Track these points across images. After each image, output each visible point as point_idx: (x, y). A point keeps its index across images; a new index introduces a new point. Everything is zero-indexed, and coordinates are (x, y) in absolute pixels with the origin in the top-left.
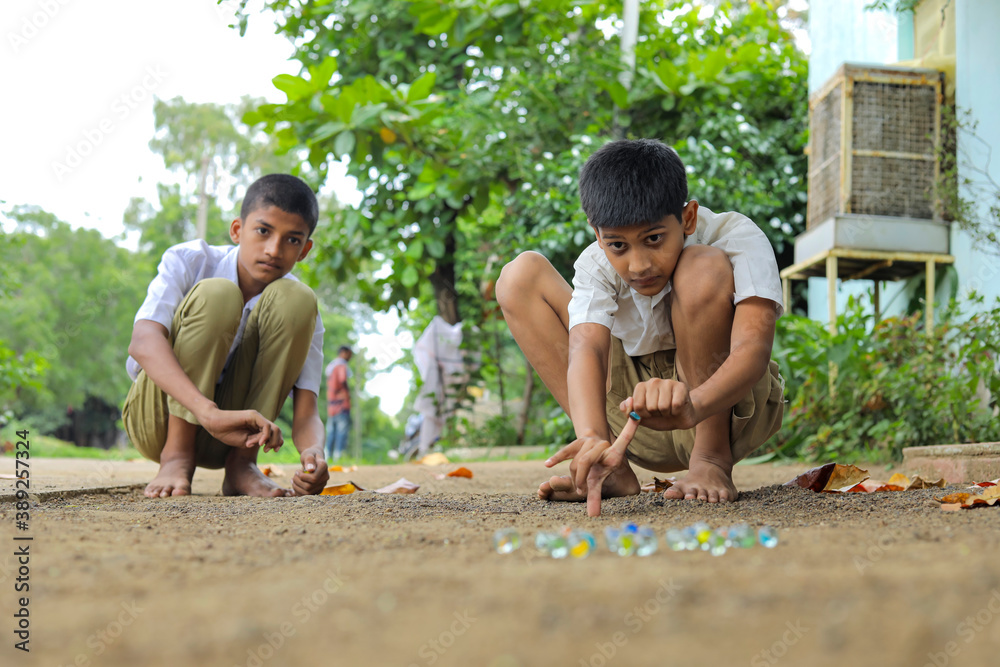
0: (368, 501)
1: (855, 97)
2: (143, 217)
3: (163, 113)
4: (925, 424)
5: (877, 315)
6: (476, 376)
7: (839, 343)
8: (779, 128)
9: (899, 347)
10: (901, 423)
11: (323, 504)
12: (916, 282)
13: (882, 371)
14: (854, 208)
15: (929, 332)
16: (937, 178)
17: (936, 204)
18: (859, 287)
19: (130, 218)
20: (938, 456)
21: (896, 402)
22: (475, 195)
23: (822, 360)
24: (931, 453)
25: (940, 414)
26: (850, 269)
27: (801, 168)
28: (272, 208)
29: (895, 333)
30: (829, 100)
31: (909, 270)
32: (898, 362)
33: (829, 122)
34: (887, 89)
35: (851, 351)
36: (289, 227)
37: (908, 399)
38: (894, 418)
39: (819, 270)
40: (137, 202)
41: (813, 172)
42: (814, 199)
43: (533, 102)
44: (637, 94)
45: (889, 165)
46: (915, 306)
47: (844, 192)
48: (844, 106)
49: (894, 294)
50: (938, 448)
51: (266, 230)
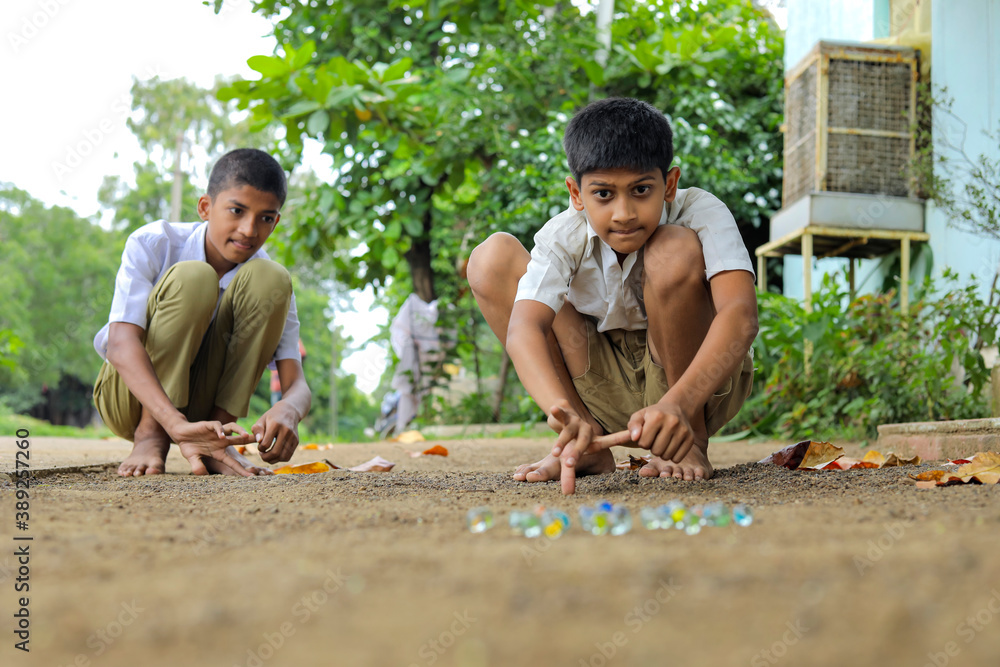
0: (342, 479)
1: (831, 75)
2: (119, 195)
3: (139, 94)
4: (900, 401)
5: (852, 292)
6: (452, 354)
7: (814, 321)
8: (754, 106)
9: (875, 325)
10: (876, 400)
11: (297, 482)
12: (891, 259)
13: (857, 347)
14: (830, 185)
15: (904, 309)
16: (912, 155)
17: (912, 181)
18: (834, 265)
19: (104, 196)
20: (913, 433)
21: (871, 379)
22: (449, 174)
23: (798, 338)
24: (906, 430)
25: (914, 392)
26: (826, 246)
27: (777, 144)
28: (246, 188)
29: (870, 311)
30: (805, 77)
31: (884, 248)
32: (872, 340)
33: (805, 99)
34: (863, 67)
35: (826, 329)
36: (263, 207)
37: (883, 376)
38: (869, 395)
39: (794, 248)
40: (111, 182)
41: (789, 150)
42: (789, 175)
43: (508, 79)
44: (612, 72)
45: (865, 143)
46: (889, 283)
47: (819, 170)
48: (820, 84)
49: (869, 272)
50: (913, 426)
51: (240, 211)
